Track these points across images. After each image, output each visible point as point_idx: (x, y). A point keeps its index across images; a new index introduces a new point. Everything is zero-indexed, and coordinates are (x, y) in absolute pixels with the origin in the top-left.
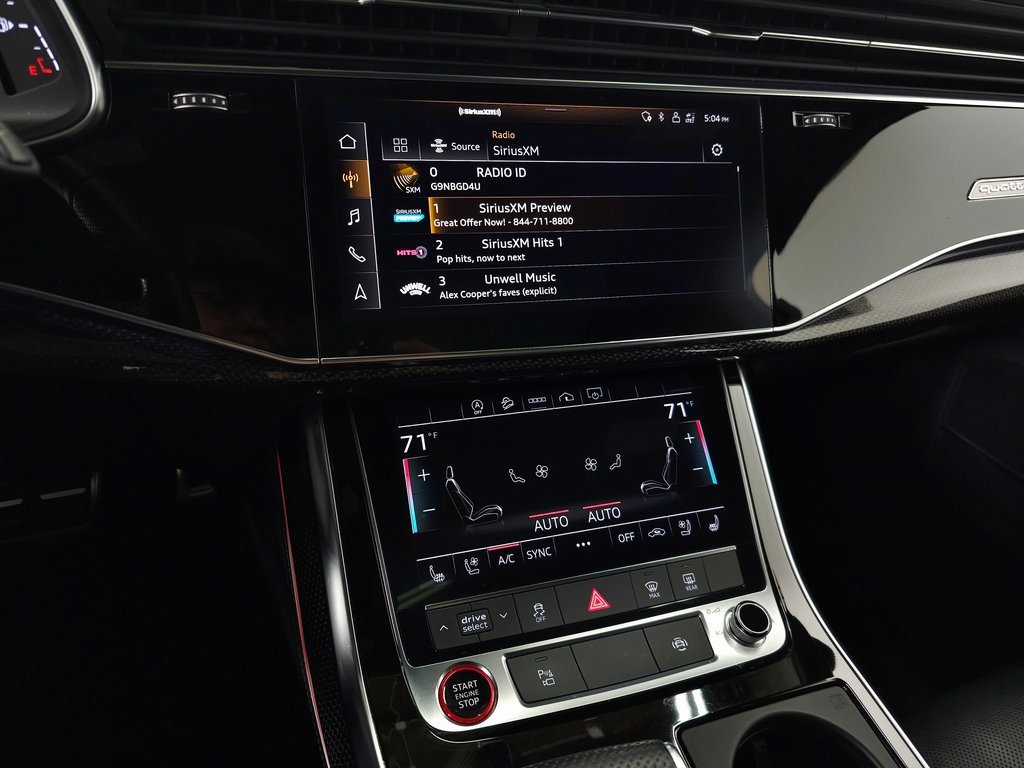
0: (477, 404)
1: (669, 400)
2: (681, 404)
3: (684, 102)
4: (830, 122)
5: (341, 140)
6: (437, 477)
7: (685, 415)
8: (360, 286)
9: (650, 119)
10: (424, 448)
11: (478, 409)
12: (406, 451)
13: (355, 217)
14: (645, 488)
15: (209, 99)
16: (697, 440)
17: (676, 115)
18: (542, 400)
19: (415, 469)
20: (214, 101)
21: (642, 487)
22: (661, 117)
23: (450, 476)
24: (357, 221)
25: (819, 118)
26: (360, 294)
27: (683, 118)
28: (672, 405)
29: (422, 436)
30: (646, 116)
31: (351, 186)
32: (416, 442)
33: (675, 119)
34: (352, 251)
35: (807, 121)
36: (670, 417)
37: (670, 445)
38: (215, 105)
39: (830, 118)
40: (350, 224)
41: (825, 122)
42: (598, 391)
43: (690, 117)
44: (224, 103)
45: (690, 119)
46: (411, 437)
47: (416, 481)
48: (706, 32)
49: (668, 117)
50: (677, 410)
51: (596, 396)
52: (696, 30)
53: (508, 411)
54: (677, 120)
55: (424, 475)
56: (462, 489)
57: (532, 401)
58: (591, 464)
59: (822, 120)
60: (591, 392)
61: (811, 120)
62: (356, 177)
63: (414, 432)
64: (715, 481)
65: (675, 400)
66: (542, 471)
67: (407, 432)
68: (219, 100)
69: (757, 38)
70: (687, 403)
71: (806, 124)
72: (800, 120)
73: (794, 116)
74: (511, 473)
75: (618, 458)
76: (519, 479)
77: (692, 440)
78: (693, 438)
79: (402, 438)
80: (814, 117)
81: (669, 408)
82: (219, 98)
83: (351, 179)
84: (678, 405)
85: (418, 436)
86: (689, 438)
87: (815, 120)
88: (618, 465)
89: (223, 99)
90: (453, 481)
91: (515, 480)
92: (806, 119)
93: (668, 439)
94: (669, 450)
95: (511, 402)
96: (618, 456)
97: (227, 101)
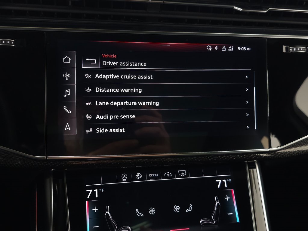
0: (125, 176)
1: (219, 178)
3: (228, 41)
4: (303, 50)
5: (64, 59)
7: (226, 186)
8: (68, 124)
9: (210, 49)
10: (97, 196)
11: (125, 178)
12: (88, 197)
13: (68, 93)
14: (202, 222)
15: (6, 42)
16: (231, 200)
17: (224, 47)
18: (156, 175)
19: (91, 207)
20: (8, 42)
22: (216, 48)
23: (107, 211)
24: (69, 95)
25: (297, 49)
26: (68, 127)
27: (227, 48)
28: (220, 181)
29: (96, 190)
30: (209, 48)
31: (67, 79)
32: (94, 193)
33: (223, 49)
34: (65, 108)
35: (291, 50)
36: (219, 187)
37: (217, 201)
38: (8, 44)
39: (303, 48)
40: (65, 96)
41: (300, 50)
42: (184, 172)
43: (231, 48)
44: (13, 43)
45: (231, 49)
46: (91, 191)
47: (91, 212)
48: (240, 9)
49: (220, 48)
50: (223, 183)
51: (183, 175)
52: (235, 8)
53: (139, 180)
54: (224, 49)
55: (95, 209)
56: (112, 217)
57: (151, 175)
58: (177, 209)
59: (298, 49)
60: (180, 172)
61: (293, 49)
62: (70, 76)
63: (93, 188)
64: (238, 221)
65: (221, 178)
66: (152, 211)
67: (90, 188)
68: (11, 42)
69: (266, 11)
70: (228, 180)
71: (290, 51)
72: (287, 49)
73: (284, 47)
74: (137, 211)
75: (191, 206)
76: (140, 214)
77: (228, 199)
78: (229, 198)
79: (87, 191)
80: (295, 48)
81: (219, 182)
82: (11, 41)
83: (67, 76)
84: (223, 181)
85: (95, 190)
86: (227, 198)
87: (295, 49)
88: (190, 210)
89: (12, 41)
90: (109, 213)
91: (139, 214)
92: (290, 49)
93: (216, 198)
94: (217, 203)
95: (141, 176)
96: (191, 205)
97: (14, 42)
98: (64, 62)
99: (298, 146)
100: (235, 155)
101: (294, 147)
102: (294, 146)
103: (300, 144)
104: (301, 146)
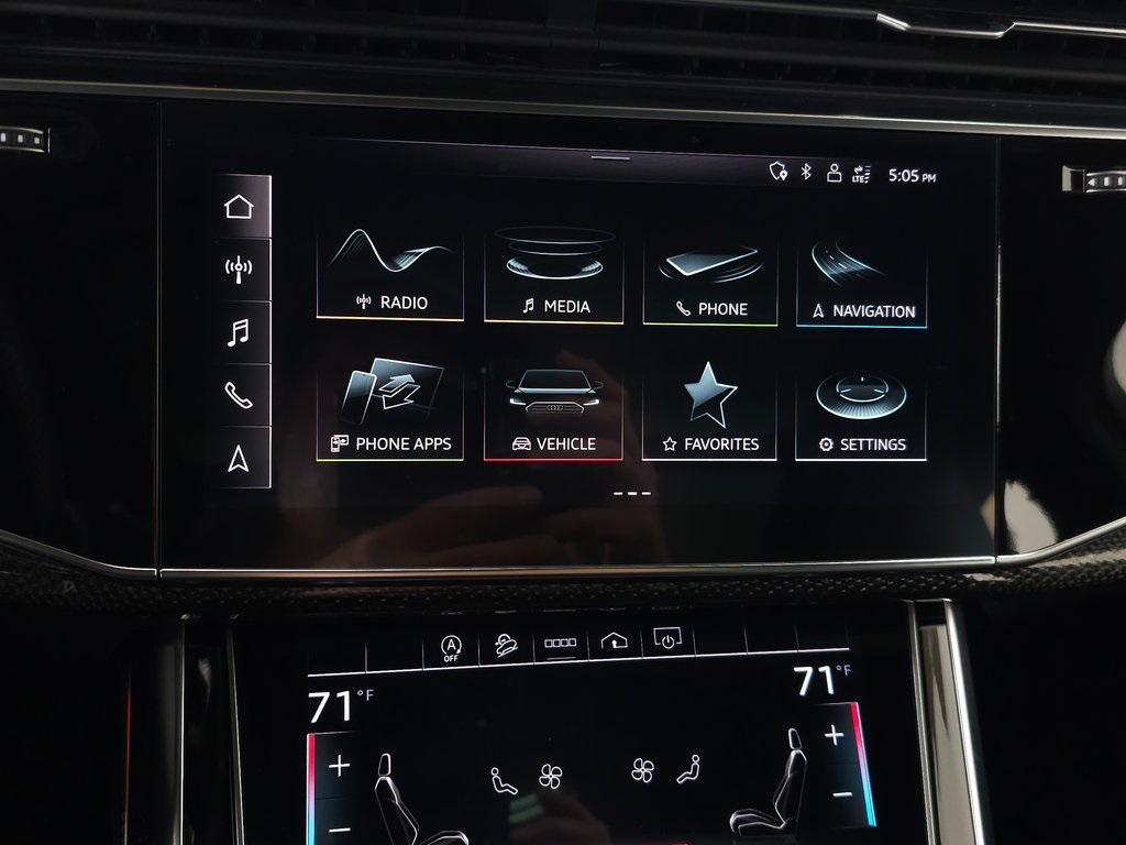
0: (452, 644)
1: (804, 660)
2: (826, 669)
3: (851, 146)
5: (227, 205)
6: (363, 770)
7: (831, 691)
8: (238, 448)
9: (784, 175)
10: (347, 718)
11: (452, 652)
12: (314, 720)
13: (241, 333)
14: (738, 822)
15: (12, 137)
16: (848, 742)
17: (835, 169)
18: (570, 643)
19: (325, 756)
20: (20, 139)
21: (732, 820)
22: (806, 171)
23: (384, 772)
24: (244, 339)
25: (1114, 179)
26: (238, 462)
27: (848, 173)
28: (809, 670)
29: (346, 694)
30: (777, 170)
31: (239, 281)
32: (335, 705)
33: (833, 177)
34: (230, 389)
35: (1092, 182)
36: (803, 692)
37: (796, 745)
38: (21, 145)
40: (231, 344)
42: (674, 634)
43: (861, 173)
44: (37, 141)
45: (861, 176)
46: (326, 695)
47: (325, 776)
48: (902, 25)
49: (820, 173)
50: (818, 679)
51: (669, 645)
52: (882, 18)
53: (504, 660)
54: (836, 177)
55: (340, 766)
56: (402, 797)
57: (552, 643)
58: (643, 771)
59: (1120, 181)
60: (661, 635)
61: (1100, 180)
62: (249, 267)
63: (333, 686)
64: (872, 821)
65: (815, 661)
66: (551, 777)
67: (320, 685)
69: (1000, 34)
70: (839, 668)
71: (1091, 187)
72: (1078, 180)
73: (1067, 172)
74: (495, 776)
75: (696, 763)
76: (507, 787)
77: (838, 738)
78: (841, 734)
79: (311, 695)
80: (1106, 176)
81: (804, 674)
82: (30, 133)
83: (238, 268)
84: (821, 669)
85: (339, 695)
86: (834, 735)
87: (1107, 182)
88: (693, 776)
89: (36, 135)
90: (389, 780)
91: (500, 788)
92: (1091, 178)
93: (793, 733)
94: (793, 754)
95: (512, 644)
96: (696, 759)
97: (44, 138)
98: (228, 217)
99: (1108, 549)
100: (867, 578)
101: (1091, 551)
102: (1093, 547)
103: (1115, 539)
104: (1118, 549)
